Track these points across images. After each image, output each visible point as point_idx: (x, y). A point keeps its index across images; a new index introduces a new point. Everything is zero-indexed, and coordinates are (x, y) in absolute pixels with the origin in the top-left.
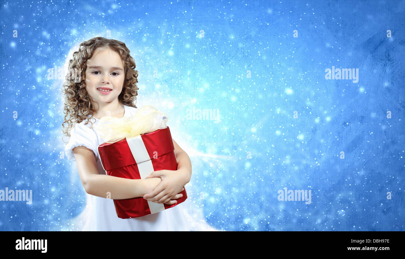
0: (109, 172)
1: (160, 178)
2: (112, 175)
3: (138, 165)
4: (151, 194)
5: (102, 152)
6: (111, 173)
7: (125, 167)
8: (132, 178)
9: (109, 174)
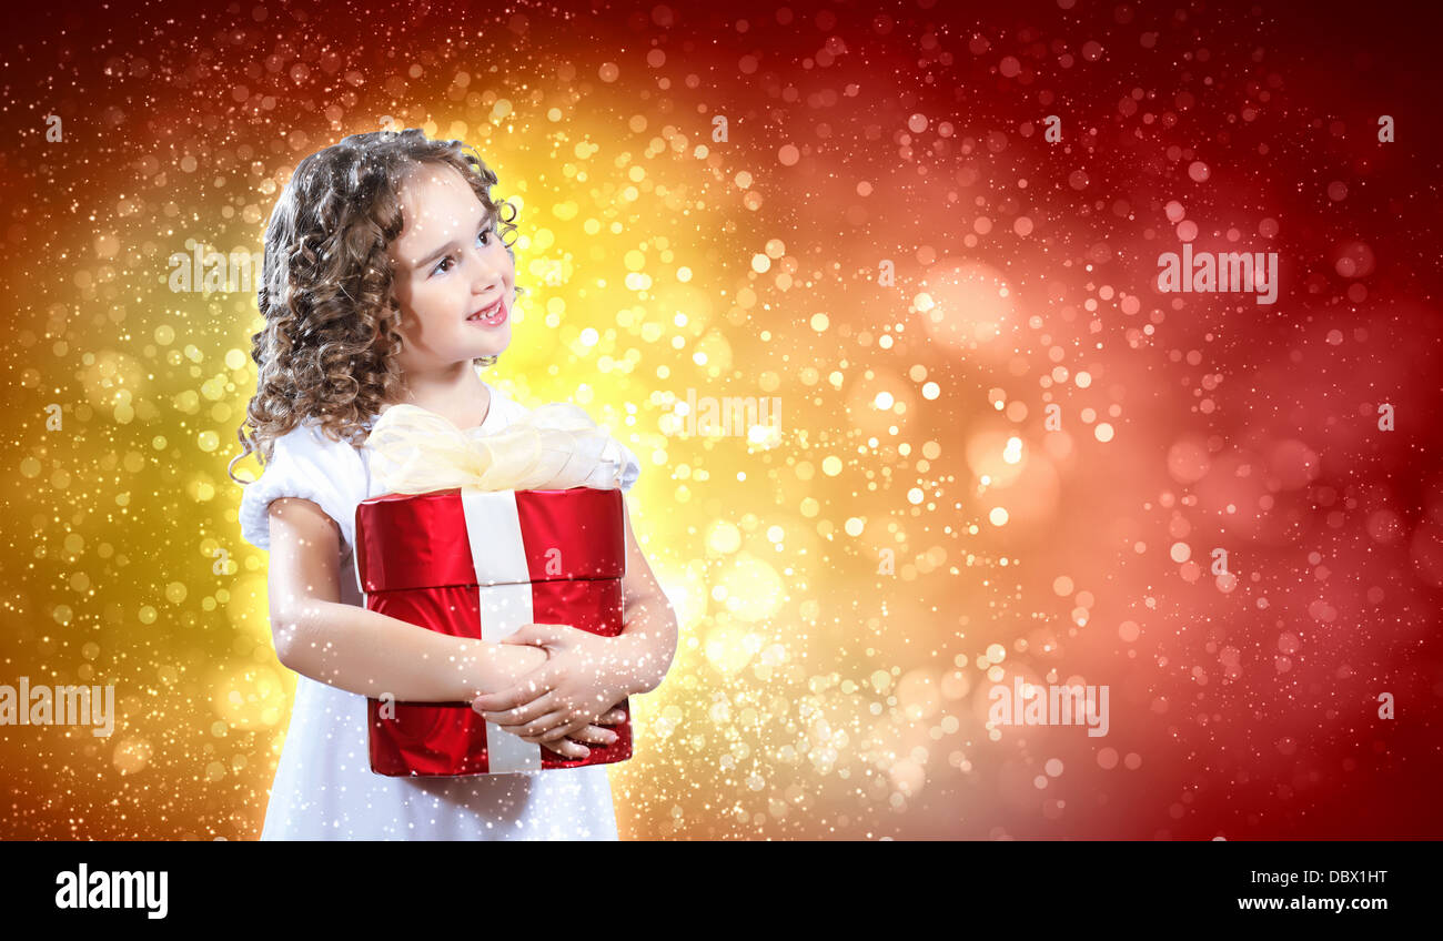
0: (377, 598)
1: (545, 649)
2: (382, 613)
3: (483, 592)
4: (500, 697)
5: (368, 521)
6: (383, 604)
7: (438, 588)
8: (448, 631)
9: (375, 609)
